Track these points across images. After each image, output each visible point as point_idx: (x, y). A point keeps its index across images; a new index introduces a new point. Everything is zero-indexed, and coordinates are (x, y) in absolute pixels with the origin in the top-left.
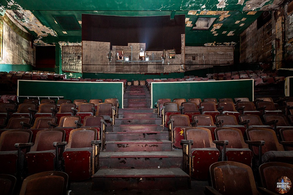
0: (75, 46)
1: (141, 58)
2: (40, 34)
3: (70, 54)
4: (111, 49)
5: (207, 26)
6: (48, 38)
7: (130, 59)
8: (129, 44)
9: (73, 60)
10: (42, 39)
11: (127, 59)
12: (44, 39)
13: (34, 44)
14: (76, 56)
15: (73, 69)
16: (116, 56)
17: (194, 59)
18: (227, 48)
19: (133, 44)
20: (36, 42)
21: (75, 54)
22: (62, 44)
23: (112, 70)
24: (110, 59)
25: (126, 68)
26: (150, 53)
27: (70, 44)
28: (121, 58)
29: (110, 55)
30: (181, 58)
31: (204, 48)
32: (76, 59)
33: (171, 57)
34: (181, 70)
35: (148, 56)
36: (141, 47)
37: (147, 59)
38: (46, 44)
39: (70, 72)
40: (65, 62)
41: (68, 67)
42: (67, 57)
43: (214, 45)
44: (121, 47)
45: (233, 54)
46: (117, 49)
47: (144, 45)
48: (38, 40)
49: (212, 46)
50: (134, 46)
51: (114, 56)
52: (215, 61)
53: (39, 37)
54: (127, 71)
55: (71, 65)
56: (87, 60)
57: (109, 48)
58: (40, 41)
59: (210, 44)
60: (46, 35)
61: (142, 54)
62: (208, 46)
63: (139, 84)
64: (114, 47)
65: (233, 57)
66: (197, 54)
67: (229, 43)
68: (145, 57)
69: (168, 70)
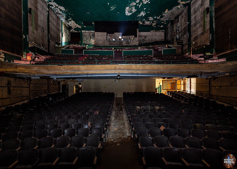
0: (89, 32)
1: (120, 39)
2: (73, 27)
3: (86, 36)
4: (107, 35)
5: (150, 23)
6: (77, 29)
7: (115, 40)
8: (114, 33)
9: (88, 38)
10: (74, 29)
11: (114, 40)
12: (75, 29)
13: (70, 31)
14: (89, 37)
15: (88, 43)
16: (109, 39)
17: (145, 38)
18: (161, 32)
19: (116, 33)
20: (71, 30)
21: (89, 36)
22: (83, 31)
23: (108, 44)
24: (106, 40)
25: (114, 43)
26: (123, 37)
27: (87, 31)
28: (111, 39)
29: (107, 38)
30: (137, 39)
31: (150, 33)
32: (89, 38)
33: (133, 39)
34: (137, 44)
35: (122, 38)
36: (120, 35)
37: (122, 40)
38: (76, 32)
39: (87, 44)
40: (84, 40)
41: (86, 42)
42: (85, 37)
43: (154, 31)
44: (111, 34)
45: (164, 36)
46: (109, 36)
47: (121, 33)
48: (72, 30)
49: (154, 32)
50: (116, 34)
51: (108, 38)
52: (155, 39)
53: (73, 28)
54: (114, 45)
55: (87, 41)
56: (97, 40)
57: (106, 35)
58: (73, 30)
59: (153, 31)
60: (76, 27)
61: (120, 37)
62: (152, 32)
63: (119, 50)
64: (108, 34)
65: (164, 37)
66: (147, 36)
67: (161, 31)
68: (121, 39)
69: (132, 44)
